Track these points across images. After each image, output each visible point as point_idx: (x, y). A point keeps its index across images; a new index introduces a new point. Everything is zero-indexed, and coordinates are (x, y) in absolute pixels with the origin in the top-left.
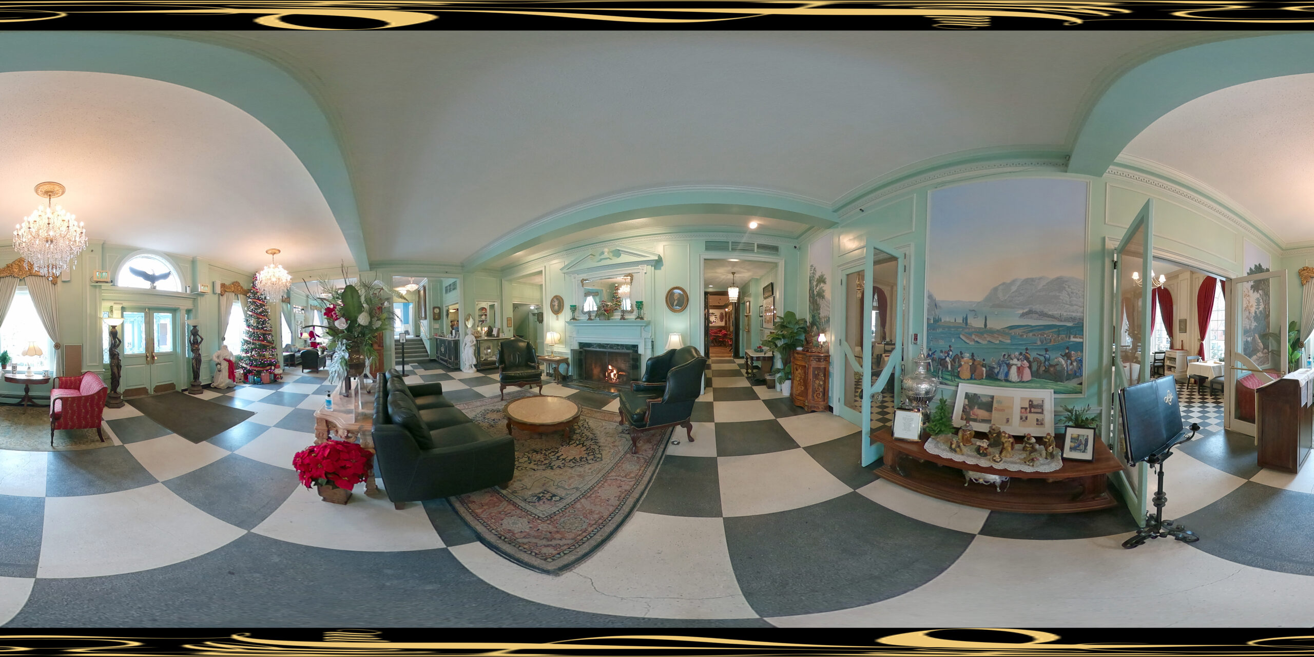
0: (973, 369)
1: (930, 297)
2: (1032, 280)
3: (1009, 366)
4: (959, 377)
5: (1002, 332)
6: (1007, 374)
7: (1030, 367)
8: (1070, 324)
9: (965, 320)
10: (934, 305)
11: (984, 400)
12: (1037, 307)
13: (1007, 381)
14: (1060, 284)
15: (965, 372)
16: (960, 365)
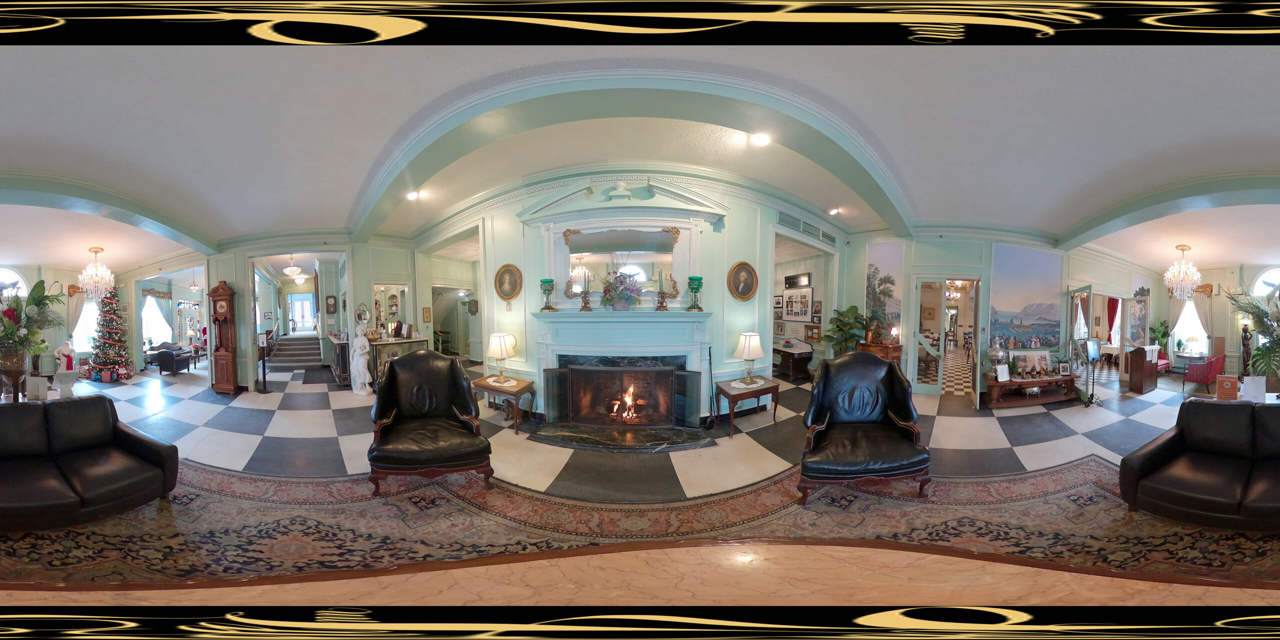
0: (1015, 344)
1: (992, 308)
2: (1041, 304)
3: (1031, 341)
4: (1008, 349)
5: (1028, 327)
6: (1030, 345)
7: (1040, 341)
8: (1055, 323)
9: (1012, 321)
10: (995, 312)
11: (1022, 357)
12: (1043, 316)
13: (1030, 348)
14: (1051, 306)
15: (1011, 346)
16: (1009, 343)
